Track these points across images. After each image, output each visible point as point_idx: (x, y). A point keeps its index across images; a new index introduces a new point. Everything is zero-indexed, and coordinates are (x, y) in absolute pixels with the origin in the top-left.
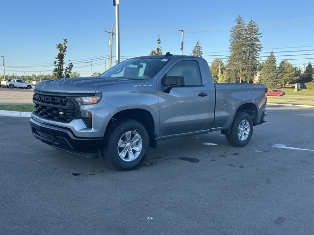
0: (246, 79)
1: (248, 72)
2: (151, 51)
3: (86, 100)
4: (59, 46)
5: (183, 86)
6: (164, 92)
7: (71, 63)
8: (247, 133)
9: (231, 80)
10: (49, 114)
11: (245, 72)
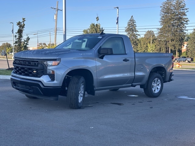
0: (175, 48)
1: (177, 43)
2: (91, 24)
3: (50, 63)
4: (19, 24)
5: (112, 54)
6: (100, 58)
7: (28, 37)
8: (159, 87)
9: (161, 49)
10: (26, 73)
11: (174, 43)
